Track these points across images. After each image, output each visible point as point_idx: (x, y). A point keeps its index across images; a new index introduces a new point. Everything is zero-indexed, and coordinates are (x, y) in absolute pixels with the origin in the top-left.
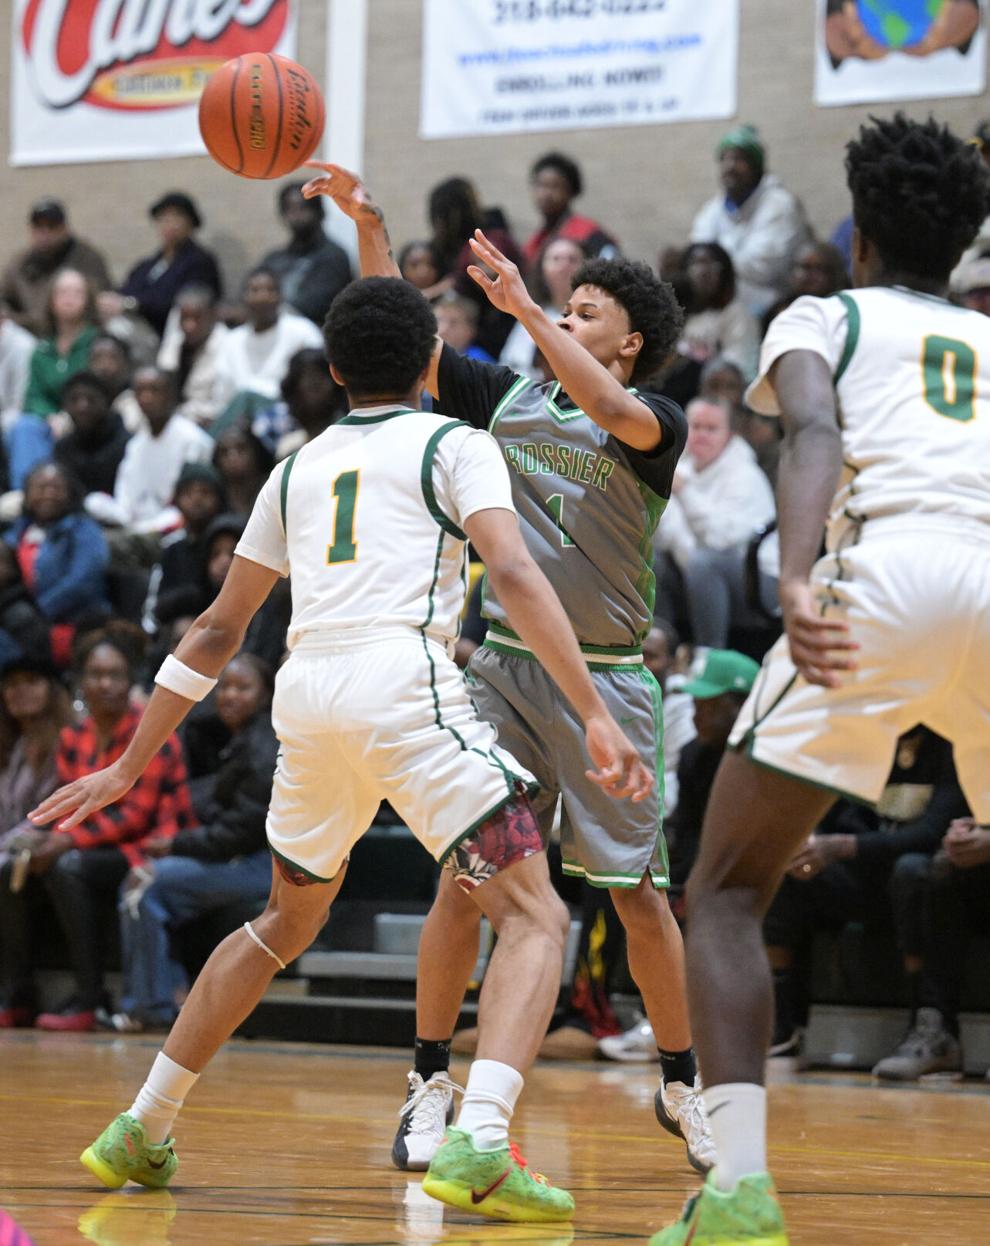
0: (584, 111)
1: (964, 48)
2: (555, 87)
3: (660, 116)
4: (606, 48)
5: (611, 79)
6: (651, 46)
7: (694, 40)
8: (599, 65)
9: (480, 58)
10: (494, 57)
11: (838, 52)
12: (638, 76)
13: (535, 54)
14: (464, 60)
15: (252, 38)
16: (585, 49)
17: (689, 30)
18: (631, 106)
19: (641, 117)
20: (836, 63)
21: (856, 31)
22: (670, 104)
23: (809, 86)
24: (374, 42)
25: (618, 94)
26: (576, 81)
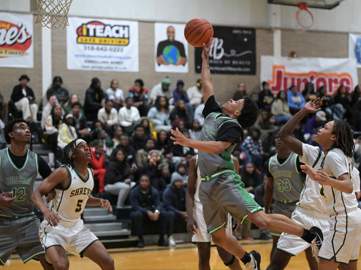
0: (106, 68)
1: (184, 65)
2: (99, 63)
3: (122, 70)
4: (110, 57)
5: (112, 63)
6: (121, 58)
7: (129, 58)
8: (110, 60)
9: (81, 56)
10: (84, 56)
11: (160, 63)
12: (118, 63)
13: (94, 57)
14: (77, 56)
15: (21, 46)
16: (105, 57)
17: (128, 56)
18: (116, 68)
19: (118, 70)
20: (159, 65)
21: (163, 60)
22: (125, 68)
23: (153, 68)
24: (53, 50)
25: (114, 66)
26: (104, 62)
